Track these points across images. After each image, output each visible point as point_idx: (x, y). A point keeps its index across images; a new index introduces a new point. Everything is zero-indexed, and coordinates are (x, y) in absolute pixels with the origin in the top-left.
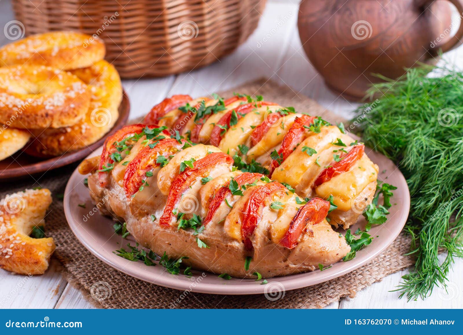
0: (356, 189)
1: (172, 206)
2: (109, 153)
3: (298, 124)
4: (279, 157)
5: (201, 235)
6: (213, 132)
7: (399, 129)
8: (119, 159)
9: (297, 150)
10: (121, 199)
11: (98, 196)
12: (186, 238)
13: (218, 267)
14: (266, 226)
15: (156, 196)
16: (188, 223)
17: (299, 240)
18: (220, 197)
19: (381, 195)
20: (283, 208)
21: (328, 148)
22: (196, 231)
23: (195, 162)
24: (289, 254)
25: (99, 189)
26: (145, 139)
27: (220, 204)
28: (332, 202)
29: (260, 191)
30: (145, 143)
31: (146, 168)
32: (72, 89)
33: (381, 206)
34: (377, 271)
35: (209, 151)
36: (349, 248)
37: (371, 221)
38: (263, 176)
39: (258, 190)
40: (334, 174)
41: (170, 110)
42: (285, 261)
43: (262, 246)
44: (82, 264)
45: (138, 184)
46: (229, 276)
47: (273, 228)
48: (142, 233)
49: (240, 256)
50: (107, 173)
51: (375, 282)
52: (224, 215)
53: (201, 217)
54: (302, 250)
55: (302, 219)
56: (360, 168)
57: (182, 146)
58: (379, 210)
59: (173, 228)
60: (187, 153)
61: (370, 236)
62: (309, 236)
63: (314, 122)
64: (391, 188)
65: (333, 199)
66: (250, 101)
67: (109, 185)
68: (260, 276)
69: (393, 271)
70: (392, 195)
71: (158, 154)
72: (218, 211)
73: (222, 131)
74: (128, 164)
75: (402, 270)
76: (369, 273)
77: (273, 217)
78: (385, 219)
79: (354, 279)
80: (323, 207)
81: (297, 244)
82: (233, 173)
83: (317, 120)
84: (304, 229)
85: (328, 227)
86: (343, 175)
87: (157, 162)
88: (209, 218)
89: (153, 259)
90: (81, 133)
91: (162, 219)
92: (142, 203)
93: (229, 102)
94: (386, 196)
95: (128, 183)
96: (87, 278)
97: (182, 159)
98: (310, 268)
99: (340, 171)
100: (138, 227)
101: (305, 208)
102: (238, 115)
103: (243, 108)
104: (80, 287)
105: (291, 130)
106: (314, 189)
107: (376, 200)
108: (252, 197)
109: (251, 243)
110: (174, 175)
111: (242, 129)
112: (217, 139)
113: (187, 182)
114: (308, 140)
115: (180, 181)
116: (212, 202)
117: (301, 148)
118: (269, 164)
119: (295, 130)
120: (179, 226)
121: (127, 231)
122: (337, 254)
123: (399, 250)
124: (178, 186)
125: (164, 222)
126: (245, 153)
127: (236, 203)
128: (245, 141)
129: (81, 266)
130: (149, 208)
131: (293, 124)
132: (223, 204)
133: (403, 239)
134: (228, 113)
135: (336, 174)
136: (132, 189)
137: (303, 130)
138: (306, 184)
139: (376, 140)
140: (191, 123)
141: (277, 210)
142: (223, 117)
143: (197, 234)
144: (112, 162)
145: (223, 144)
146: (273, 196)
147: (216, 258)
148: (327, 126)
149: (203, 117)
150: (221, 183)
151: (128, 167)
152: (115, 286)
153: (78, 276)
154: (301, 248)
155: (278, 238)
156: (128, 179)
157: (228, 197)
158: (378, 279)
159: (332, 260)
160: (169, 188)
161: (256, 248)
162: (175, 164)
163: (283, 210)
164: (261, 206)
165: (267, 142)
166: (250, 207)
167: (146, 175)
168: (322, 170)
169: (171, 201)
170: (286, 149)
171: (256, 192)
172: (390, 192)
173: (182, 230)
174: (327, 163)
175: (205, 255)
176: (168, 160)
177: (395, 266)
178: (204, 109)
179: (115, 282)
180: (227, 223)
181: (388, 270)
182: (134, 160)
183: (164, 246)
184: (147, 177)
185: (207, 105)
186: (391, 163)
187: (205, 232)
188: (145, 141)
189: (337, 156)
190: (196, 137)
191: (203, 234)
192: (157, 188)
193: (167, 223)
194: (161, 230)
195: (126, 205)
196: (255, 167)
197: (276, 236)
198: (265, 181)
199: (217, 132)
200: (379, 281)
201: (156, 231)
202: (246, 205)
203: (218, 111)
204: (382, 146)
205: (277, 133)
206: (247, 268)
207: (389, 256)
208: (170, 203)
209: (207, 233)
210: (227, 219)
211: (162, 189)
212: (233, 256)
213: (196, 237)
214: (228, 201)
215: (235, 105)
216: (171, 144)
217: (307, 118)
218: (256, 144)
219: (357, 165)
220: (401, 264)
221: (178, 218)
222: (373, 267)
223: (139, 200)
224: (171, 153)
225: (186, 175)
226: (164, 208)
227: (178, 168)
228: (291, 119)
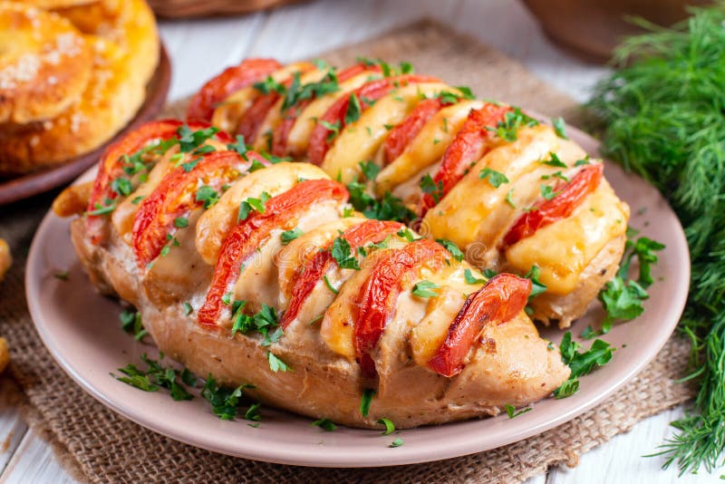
0: (584, 254)
1: (222, 287)
2: (110, 178)
3: (475, 123)
4: (436, 189)
5: (276, 346)
6: (313, 135)
7: (673, 129)
8: (126, 189)
9: (470, 175)
10: (129, 269)
11: (89, 260)
12: (248, 351)
13: (311, 406)
14: (402, 330)
15: (193, 266)
16: (253, 321)
17: (466, 359)
18: (314, 272)
19: (635, 259)
20: (436, 295)
21: (530, 171)
22: (268, 337)
23: (270, 200)
24: (448, 386)
25: (90, 248)
26: (177, 152)
27: (313, 286)
28: (536, 278)
29: (391, 261)
30: (177, 160)
31: (176, 211)
32: (55, 46)
33: (632, 283)
34: (623, 411)
35: (300, 177)
36: (567, 371)
37: (613, 313)
38: (403, 228)
39: (388, 259)
40: (540, 223)
41: (238, 88)
42: (440, 398)
43: (394, 372)
44: (57, 390)
45: (160, 243)
46: (333, 425)
47: (415, 336)
48: (167, 334)
49: (353, 388)
50: (102, 219)
51: (617, 434)
52: (322, 308)
53: (278, 310)
54: (473, 379)
55: (472, 319)
56: (592, 210)
57: (249, 165)
58: (629, 292)
59: (223, 330)
60: (255, 182)
61: (608, 345)
62: (487, 351)
63: (507, 120)
64: (654, 246)
65: (538, 273)
66: (387, 72)
67: (106, 241)
68: (390, 426)
69: (654, 411)
70: (656, 259)
71: (200, 183)
72: (309, 300)
73: (330, 134)
74: (140, 202)
75: (671, 408)
76: (607, 415)
77: (416, 313)
78: (640, 310)
79: (578, 428)
80: (516, 292)
81: (463, 366)
82: (344, 222)
83: (512, 115)
84: (477, 337)
85: (526, 330)
86: (559, 226)
87: (198, 198)
88: (292, 314)
89: (190, 384)
90: (70, 131)
91: (203, 312)
92: (167, 279)
93: (347, 75)
94: (644, 262)
95: (139, 240)
96: (64, 419)
97: (245, 194)
98: (489, 411)
99: (555, 217)
100: (161, 323)
101: (479, 295)
102: (361, 103)
103: (371, 88)
104: (49, 436)
105: (460, 133)
106: (502, 252)
107: (624, 270)
108: (375, 274)
109: (373, 364)
110: (227, 227)
111: (369, 130)
112: (321, 149)
113: (253, 240)
114: (493, 155)
115: (239, 238)
116: (298, 282)
117: (477, 171)
118: (417, 202)
119: (468, 135)
120: (235, 328)
121: (143, 328)
122: (543, 385)
123: (667, 367)
124: (234, 248)
125: (206, 319)
126: (372, 178)
127: (345, 282)
128: (374, 153)
129: (56, 394)
130: (180, 289)
131: (465, 124)
132: (319, 285)
133: (675, 345)
134: (342, 98)
135: (546, 223)
136: (147, 252)
137: (483, 134)
138: (488, 241)
139: (629, 150)
140: (274, 114)
141: (426, 299)
142: (334, 105)
143: (269, 344)
144: (114, 195)
145: (331, 160)
146: (420, 269)
147: (306, 391)
148: (532, 126)
149: (297, 103)
150: (318, 243)
151: (141, 208)
152: (116, 436)
153: (49, 415)
154: (470, 374)
155: (424, 357)
156: (139, 233)
157: (330, 272)
158: (624, 428)
159: (532, 396)
160: (217, 251)
161: (382, 375)
162: (230, 203)
163: (437, 298)
164: (393, 290)
165: (414, 156)
166: (371, 293)
167: (175, 224)
168: (517, 215)
169: (221, 277)
170: (449, 172)
171: (384, 263)
172: (652, 253)
173: (240, 335)
174: (529, 201)
175: (285, 383)
176: (219, 194)
177: (658, 401)
178: (299, 89)
179: (116, 428)
180: (325, 325)
181: (642, 410)
182: (152, 196)
183: (210, 364)
184: (178, 228)
185: (305, 81)
186: (655, 195)
187: (283, 340)
188: (176, 156)
189: (548, 189)
190: (283, 143)
191: (280, 343)
192: (195, 249)
193: (211, 322)
194: (202, 332)
195: (138, 280)
196: (392, 206)
197: (421, 352)
198: (405, 238)
199: (321, 135)
200: (625, 432)
201: (193, 333)
202: (363, 288)
203: (325, 92)
204: (638, 162)
205: (432, 141)
206: (365, 411)
207: (647, 380)
208: (219, 281)
209: (288, 343)
210: (326, 316)
211: (205, 254)
212: (339, 388)
213: (266, 349)
214: (329, 280)
215: (358, 82)
216: (227, 162)
217: (492, 111)
218: (393, 160)
219: (586, 204)
220: (669, 397)
221: (234, 311)
222: (615, 403)
223: (160, 273)
224: (226, 179)
225: (249, 227)
226: (208, 291)
227: (236, 212)
228: (460, 112)
